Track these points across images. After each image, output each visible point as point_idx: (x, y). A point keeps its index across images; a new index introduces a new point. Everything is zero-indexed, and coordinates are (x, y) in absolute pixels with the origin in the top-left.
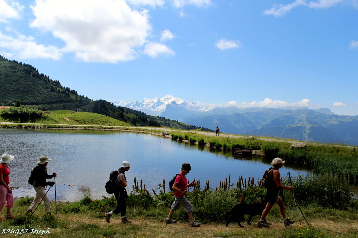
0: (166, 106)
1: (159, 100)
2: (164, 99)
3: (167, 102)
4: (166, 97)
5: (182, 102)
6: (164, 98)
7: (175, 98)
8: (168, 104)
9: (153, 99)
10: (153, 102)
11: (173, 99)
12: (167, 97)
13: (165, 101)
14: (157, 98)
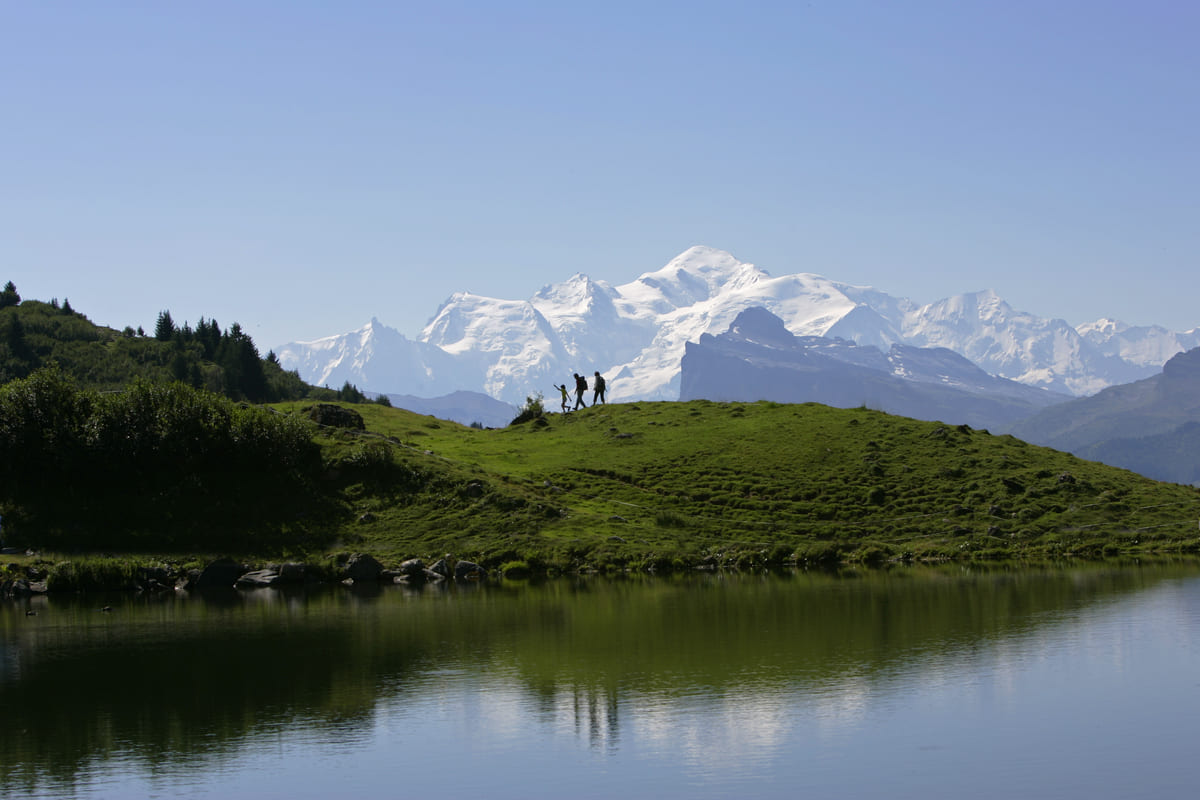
0: (684, 361)
1: (602, 300)
2: (654, 295)
3: (690, 323)
4: (669, 271)
5: (839, 310)
6: (647, 281)
7: (767, 273)
8: (704, 337)
9: (545, 294)
10: (543, 324)
11: (749, 286)
12: (681, 274)
13: (659, 308)
14: (583, 286)
